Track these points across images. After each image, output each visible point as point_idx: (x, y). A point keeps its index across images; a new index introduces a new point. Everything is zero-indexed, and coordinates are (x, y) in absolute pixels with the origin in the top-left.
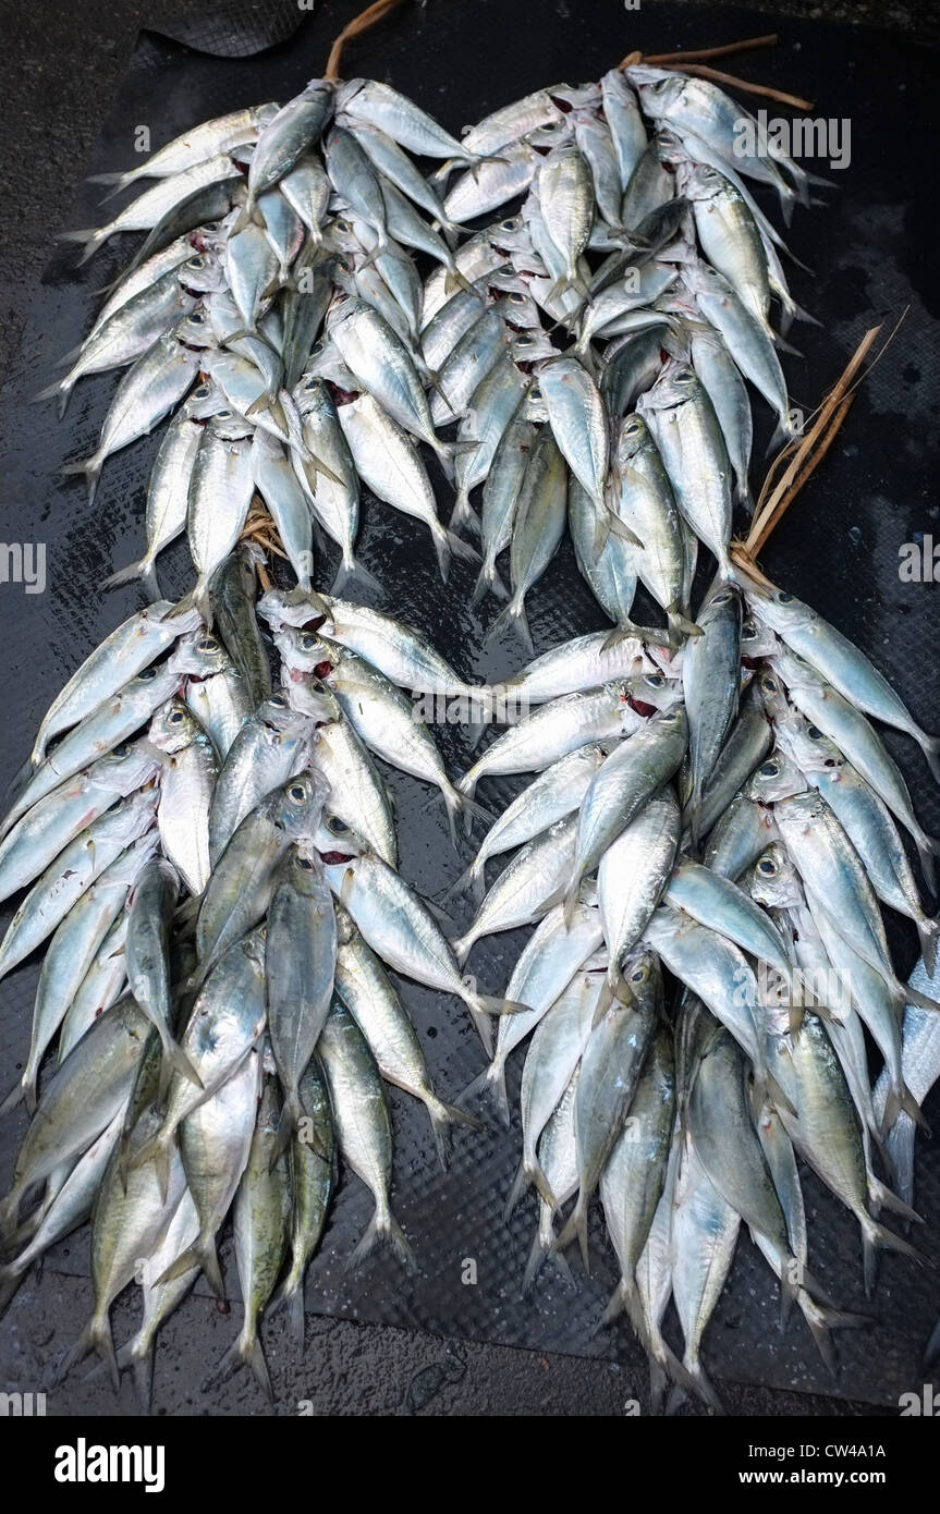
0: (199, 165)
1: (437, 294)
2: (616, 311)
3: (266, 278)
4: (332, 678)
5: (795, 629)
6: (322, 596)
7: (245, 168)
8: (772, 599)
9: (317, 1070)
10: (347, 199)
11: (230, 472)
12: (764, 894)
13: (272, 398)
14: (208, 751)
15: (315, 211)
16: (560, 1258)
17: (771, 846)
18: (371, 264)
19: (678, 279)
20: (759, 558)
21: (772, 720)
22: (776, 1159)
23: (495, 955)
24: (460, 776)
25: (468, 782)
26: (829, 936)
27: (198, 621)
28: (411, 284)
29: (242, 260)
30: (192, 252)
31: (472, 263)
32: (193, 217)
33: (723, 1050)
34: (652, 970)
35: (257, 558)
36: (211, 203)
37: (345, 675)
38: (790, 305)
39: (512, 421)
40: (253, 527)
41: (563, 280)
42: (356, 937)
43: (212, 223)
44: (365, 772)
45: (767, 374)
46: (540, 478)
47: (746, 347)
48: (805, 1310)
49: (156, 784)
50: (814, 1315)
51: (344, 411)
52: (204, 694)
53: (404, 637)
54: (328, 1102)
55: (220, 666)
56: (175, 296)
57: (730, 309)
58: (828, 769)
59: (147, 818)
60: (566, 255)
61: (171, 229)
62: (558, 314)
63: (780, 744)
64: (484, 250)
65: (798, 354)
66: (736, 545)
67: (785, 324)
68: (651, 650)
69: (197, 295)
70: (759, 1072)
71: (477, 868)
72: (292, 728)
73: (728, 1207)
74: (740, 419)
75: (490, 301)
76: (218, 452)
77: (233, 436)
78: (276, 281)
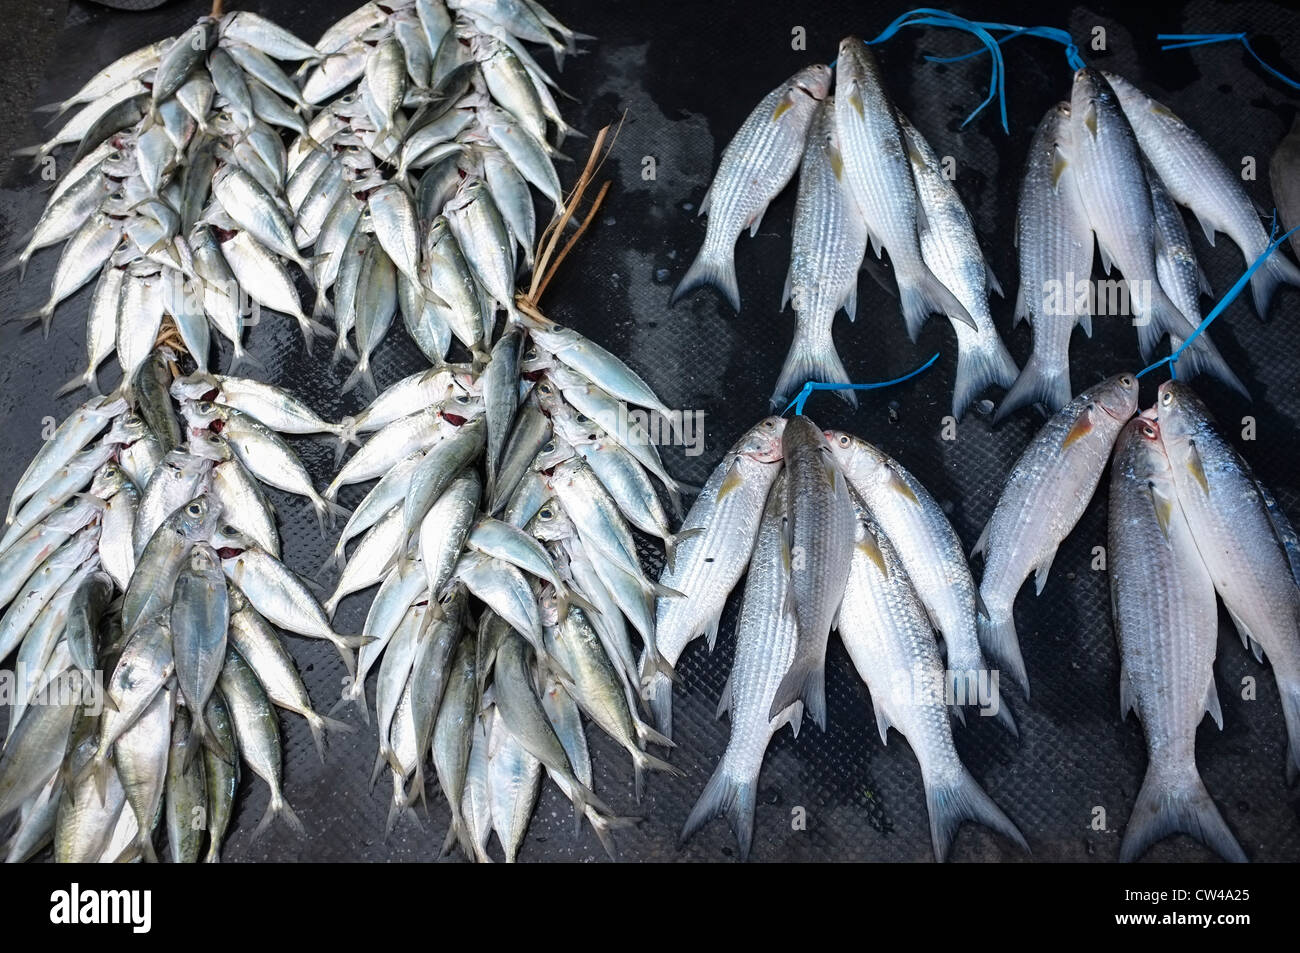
0: (117, 89)
1: (296, 156)
2: (423, 147)
3: (165, 160)
4: (225, 431)
5: (565, 348)
6: (216, 376)
7: (150, 86)
8: (547, 331)
9: (219, 698)
10: (225, 97)
11: (144, 299)
12: (543, 532)
13: (169, 241)
14: (132, 493)
15: (201, 109)
16: (411, 811)
17: (552, 499)
18: (243, 140)
19: (475, 119)
20: (538, 304)
21: (548, 415)
22: (562, 716)
23: (356, 608)
24: (326, 488)
25: (331, 491)
26: (593, 555)
27: (126, 407)
28: (275, 150)
29: (148, 151)
30: (114, 150)
31: (320, 129)
32: (114, 126)
33: (511, 641)
34: (458, 594)
35: (168, 357)
36: (124, 114)
37: (232, 429)
38: (562, 126)
39: (352, 236)
40: (164, 336)
41: (384, 130)
42: (247, 606)
43: (128, 128)
44: (250, 492)
45: (543, 175)
46: (371, 271)
47: (525, 159)
48: (591, 819)
49: (98, 523)
50: (598, 822)
51: (227, 246)
52: (131, 456)
53: (276, 395)
54: (229, 722)
55: (141, 434)
56: (101, 183)
57: (514, 135)
58: (590, 441)
59: (90, 546)
60: (386, 113)
61: (96, 136)
62: (384, 156)
63: (557, 430)
64: (330, 119)
65: (569, 159)
66: (519, 297)
67: (560, 140)
68: (458, 378)
69: (119, 180)
70: (541, 653)
71: (339, 550)
72: (189, 465)
73: (527, 754)
74: (523, 210)
75: (335, 154)
76: (135, 286)
77: (145, 273)
78: (174, 161)
